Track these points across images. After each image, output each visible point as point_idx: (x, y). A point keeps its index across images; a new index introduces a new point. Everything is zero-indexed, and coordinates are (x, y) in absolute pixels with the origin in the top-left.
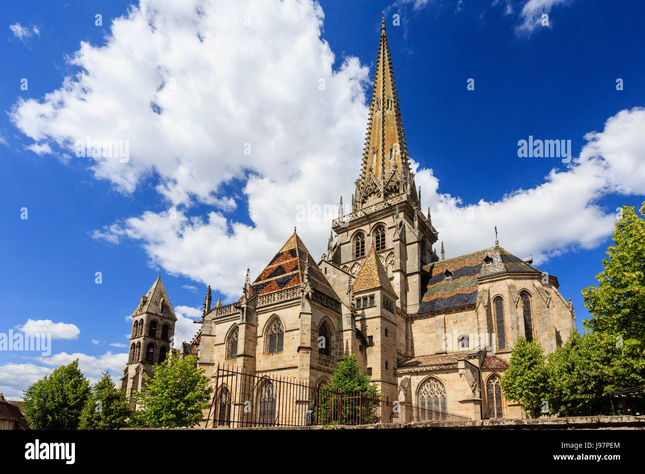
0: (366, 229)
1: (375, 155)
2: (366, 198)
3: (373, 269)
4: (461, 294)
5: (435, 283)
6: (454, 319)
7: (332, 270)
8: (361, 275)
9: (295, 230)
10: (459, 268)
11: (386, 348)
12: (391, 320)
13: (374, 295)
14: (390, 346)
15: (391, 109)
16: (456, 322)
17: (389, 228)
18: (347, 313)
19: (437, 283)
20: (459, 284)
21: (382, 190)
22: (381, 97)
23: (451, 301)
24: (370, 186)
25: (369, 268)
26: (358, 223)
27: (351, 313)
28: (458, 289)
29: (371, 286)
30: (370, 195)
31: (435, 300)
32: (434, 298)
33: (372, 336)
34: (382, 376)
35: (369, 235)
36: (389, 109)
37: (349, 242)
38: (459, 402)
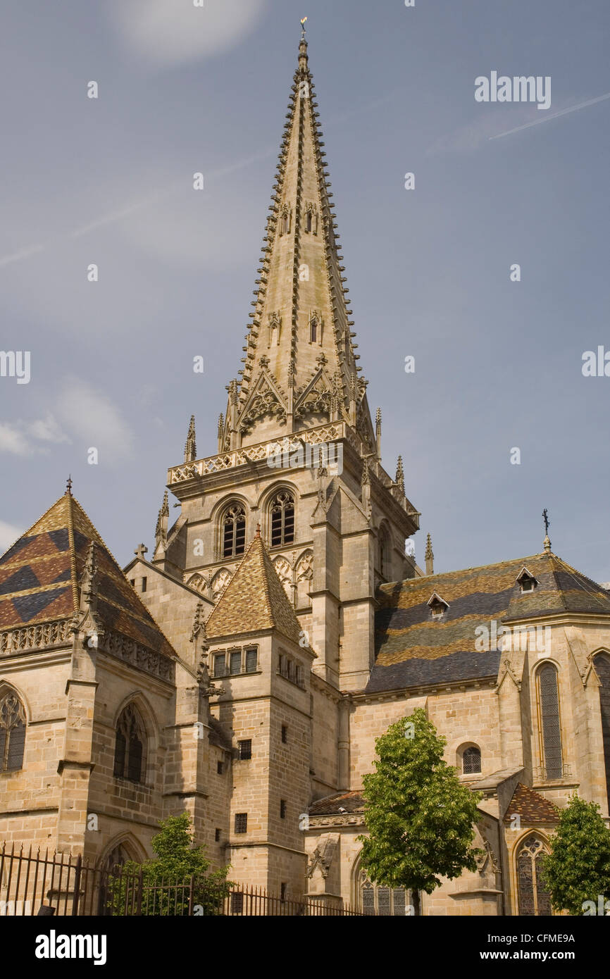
0: (251, 494)
1: (276, 331)
2: (250, 423)
3: (257, 588)
4: (465, 653)
5: (408, 626)
6: (449, 707)
7: (158, 585)
8: (227, 599)
9: (69, 487)
10: (463, 594)
11: (283, 770)
12: (297, 706)
13: (256, 646)
14: (292, 763)
15: (315, 234)
16: (453, 715)
17: (303, 497)
18: (190, 686)
19: (413, 626)
20: (462, 630)
21: (289, 410)
22: (294, 205)
23: (443, 667)
24: (261, 397)
25: (248, 584)
26: (231, 479)
27: (198, 685)
28: (459, 641)
29: (249, 626)
30: (261, 418)
31: (408, 663)
32: (404, 658)
33: (250, 740)
34: (270, 833)
35: (254, 508)
36: (312, 233)
37: (208, 520)
38: (450, 895)
